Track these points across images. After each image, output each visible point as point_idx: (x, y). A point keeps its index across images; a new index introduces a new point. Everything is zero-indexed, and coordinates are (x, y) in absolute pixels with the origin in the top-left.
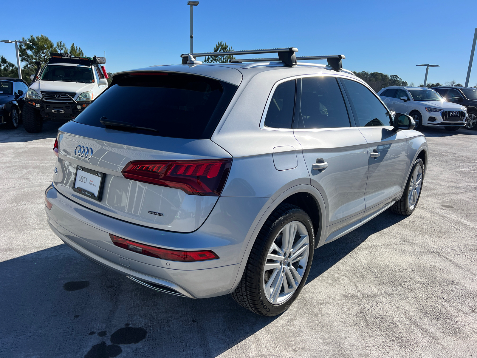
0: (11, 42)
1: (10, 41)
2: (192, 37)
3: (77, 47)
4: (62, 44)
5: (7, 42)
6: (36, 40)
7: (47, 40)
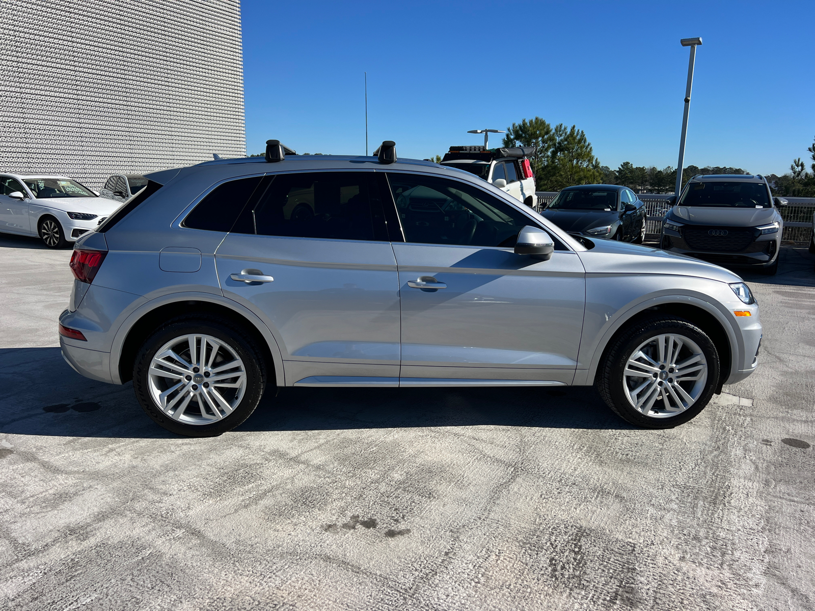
0: (481, 133)
1: (479, 131)
2: (687, 101)
3: (578, 131)
4: (563, 128)
5: (475, 132)
6: (528, 124)
7: (543, 123)
